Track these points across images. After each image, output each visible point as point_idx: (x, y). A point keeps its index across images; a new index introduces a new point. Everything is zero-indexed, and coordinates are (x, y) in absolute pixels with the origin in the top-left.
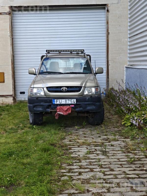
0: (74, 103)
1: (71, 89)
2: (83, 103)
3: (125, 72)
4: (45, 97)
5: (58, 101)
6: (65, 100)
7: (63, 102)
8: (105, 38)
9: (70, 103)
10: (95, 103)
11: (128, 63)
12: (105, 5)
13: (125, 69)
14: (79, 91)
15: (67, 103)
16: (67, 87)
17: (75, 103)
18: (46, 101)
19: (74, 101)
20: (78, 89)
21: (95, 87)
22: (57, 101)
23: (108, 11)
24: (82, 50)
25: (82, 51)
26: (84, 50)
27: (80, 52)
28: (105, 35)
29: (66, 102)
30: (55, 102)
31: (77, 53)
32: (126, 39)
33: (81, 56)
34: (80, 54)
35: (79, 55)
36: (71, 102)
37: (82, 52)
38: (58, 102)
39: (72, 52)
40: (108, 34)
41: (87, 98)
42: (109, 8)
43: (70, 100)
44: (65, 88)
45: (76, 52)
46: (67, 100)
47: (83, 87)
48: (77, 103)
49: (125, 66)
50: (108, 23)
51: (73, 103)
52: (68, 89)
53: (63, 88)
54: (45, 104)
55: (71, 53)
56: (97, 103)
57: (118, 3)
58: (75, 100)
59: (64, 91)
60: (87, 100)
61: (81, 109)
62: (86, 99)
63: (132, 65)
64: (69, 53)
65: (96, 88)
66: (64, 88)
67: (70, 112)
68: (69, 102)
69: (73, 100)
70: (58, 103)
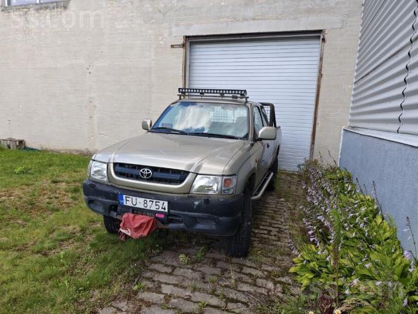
0: (163, 210)
1: (161, 174)
2: (185, 213)
3: (342, 137)
4: (110, 184)
5: (130, 199)
6: (144, 199)
7: (140, 203)
8: (315, 83)
9: (154, 208)
10: (216, 216)
11: (349, 124)
12: (320, 31)
13: (342, 131)
14: (181, 181)
15: (148, 208)
16: (154, 169)
17: (166, 210)
18: (107, 195)
19: (163, 206)
20: (177, 177)
21: (223, 175)
22: (128, 199)
23: (324, 40)
24: (241, 91)
25: (243, 93)
26: (245, 91)
27: (238, 93)
28: (316, 79)
29: (146, 205)
30: (123, 199)
31: (233, 97)
32: (350, 86)
33: (240, 102)
34: (239, 99)
35: (236, 101)
36: (157, 207)
37: (241, 95)
38: (129, 201)
39: (224, 94)
40: (320, 76)
41: (196, 203)
42: (326, 36)
43: (155, 201)
44: (148, 171)
45: (231, 95)
46: (148, 200)
47: (191, 174)
48: (171, 211)
49: (343, 127)
50: (321, 59)
51: (161, 210)
52: (155, 173)
53: (143, 171)
54: (106, 200)
55: (222, 95)
56: (221, 216)
57: (342, 28)
58: (166, 204)
59: (145, 177)
60: (195, 207)
61: (182, 225)
62: (194, 204)
63: (353, 127)
64: (219, 95)
65: (225, 178)
66: (146, 170)
67: (145, 234)
68: (152, 205)
69: (162, 202)
70: (129, 204)
